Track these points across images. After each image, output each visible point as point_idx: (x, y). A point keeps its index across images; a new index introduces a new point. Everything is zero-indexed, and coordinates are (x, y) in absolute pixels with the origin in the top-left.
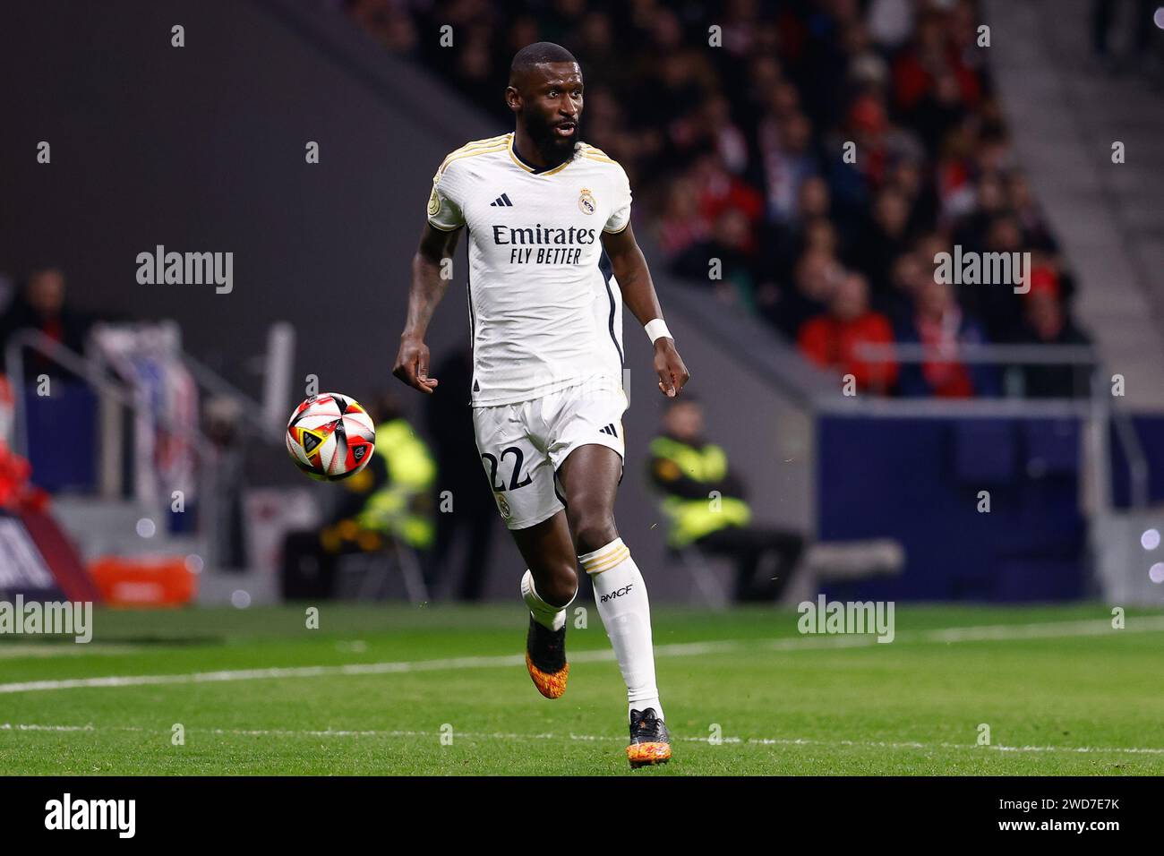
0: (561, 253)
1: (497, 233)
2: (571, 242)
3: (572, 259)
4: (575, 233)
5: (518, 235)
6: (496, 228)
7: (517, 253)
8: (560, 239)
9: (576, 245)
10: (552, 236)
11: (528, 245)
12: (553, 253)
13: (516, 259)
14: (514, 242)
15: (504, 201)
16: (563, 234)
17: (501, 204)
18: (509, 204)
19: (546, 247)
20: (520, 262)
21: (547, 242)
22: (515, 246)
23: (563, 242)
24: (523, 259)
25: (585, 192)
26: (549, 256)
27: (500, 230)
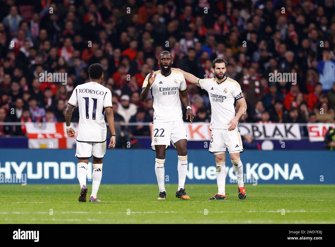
0: (172, 92)
1: (160, 89)
2: (174, 90)
3: (174, 93)
4: (175, 88)
5: (164, 89)
6: (160, 88)
7: (164, 93)
8: (172, 90)
9: (175, 90)
10: (170, 89)
11: (166, 91)
12: (171, 92)
13: (164, 94)
14: (163, 91)
15: (161, 83)
16: (172, 88)
17: (160, 83)
18: (162, 83)
19: (169, 91)
20: (165, 95)
21: (170, 90)
22: (164, 92)
23: (173, 90)
24: (165, 94)
25: (175, 80)
26: (170, 93)
27: (161, 88)
